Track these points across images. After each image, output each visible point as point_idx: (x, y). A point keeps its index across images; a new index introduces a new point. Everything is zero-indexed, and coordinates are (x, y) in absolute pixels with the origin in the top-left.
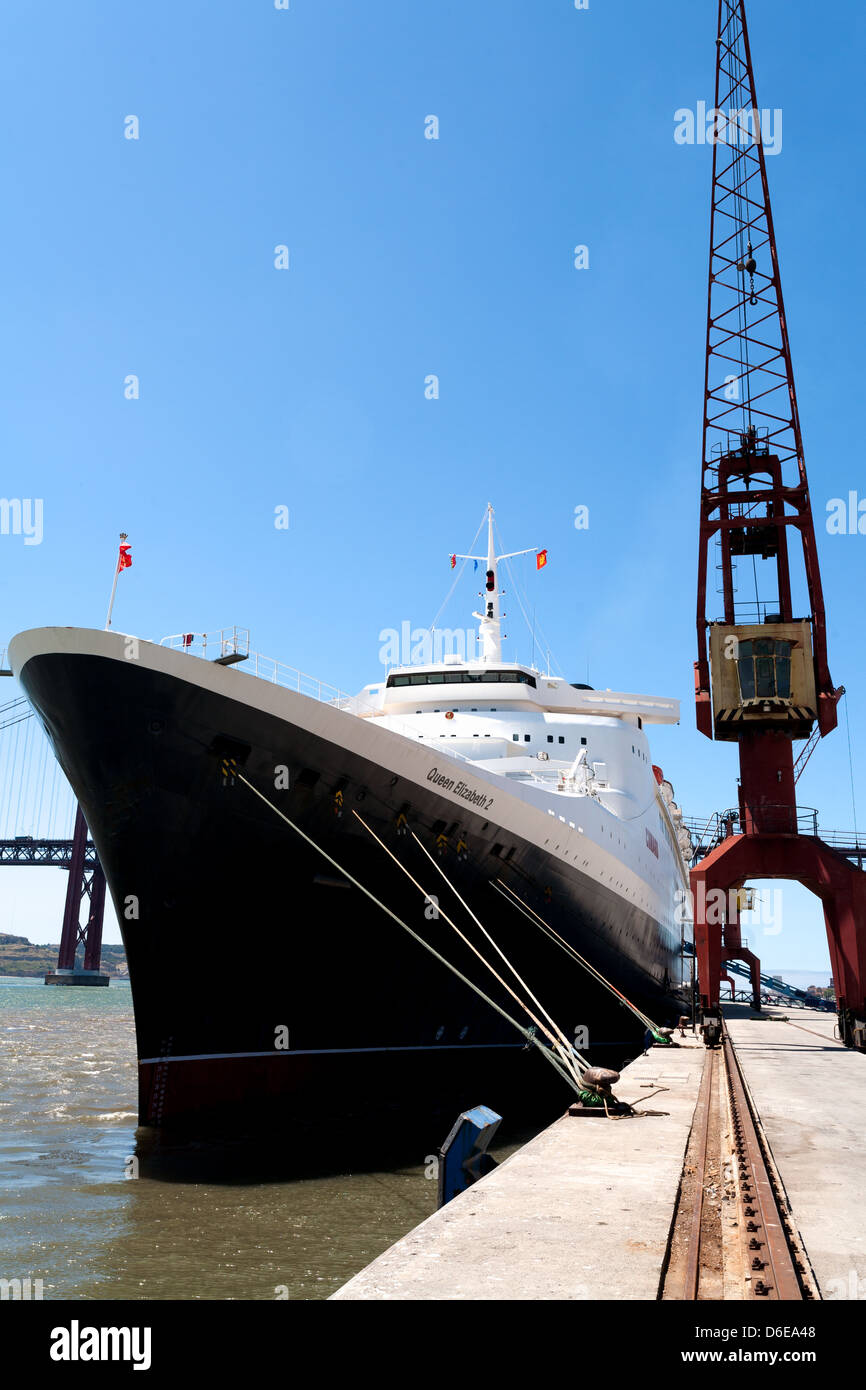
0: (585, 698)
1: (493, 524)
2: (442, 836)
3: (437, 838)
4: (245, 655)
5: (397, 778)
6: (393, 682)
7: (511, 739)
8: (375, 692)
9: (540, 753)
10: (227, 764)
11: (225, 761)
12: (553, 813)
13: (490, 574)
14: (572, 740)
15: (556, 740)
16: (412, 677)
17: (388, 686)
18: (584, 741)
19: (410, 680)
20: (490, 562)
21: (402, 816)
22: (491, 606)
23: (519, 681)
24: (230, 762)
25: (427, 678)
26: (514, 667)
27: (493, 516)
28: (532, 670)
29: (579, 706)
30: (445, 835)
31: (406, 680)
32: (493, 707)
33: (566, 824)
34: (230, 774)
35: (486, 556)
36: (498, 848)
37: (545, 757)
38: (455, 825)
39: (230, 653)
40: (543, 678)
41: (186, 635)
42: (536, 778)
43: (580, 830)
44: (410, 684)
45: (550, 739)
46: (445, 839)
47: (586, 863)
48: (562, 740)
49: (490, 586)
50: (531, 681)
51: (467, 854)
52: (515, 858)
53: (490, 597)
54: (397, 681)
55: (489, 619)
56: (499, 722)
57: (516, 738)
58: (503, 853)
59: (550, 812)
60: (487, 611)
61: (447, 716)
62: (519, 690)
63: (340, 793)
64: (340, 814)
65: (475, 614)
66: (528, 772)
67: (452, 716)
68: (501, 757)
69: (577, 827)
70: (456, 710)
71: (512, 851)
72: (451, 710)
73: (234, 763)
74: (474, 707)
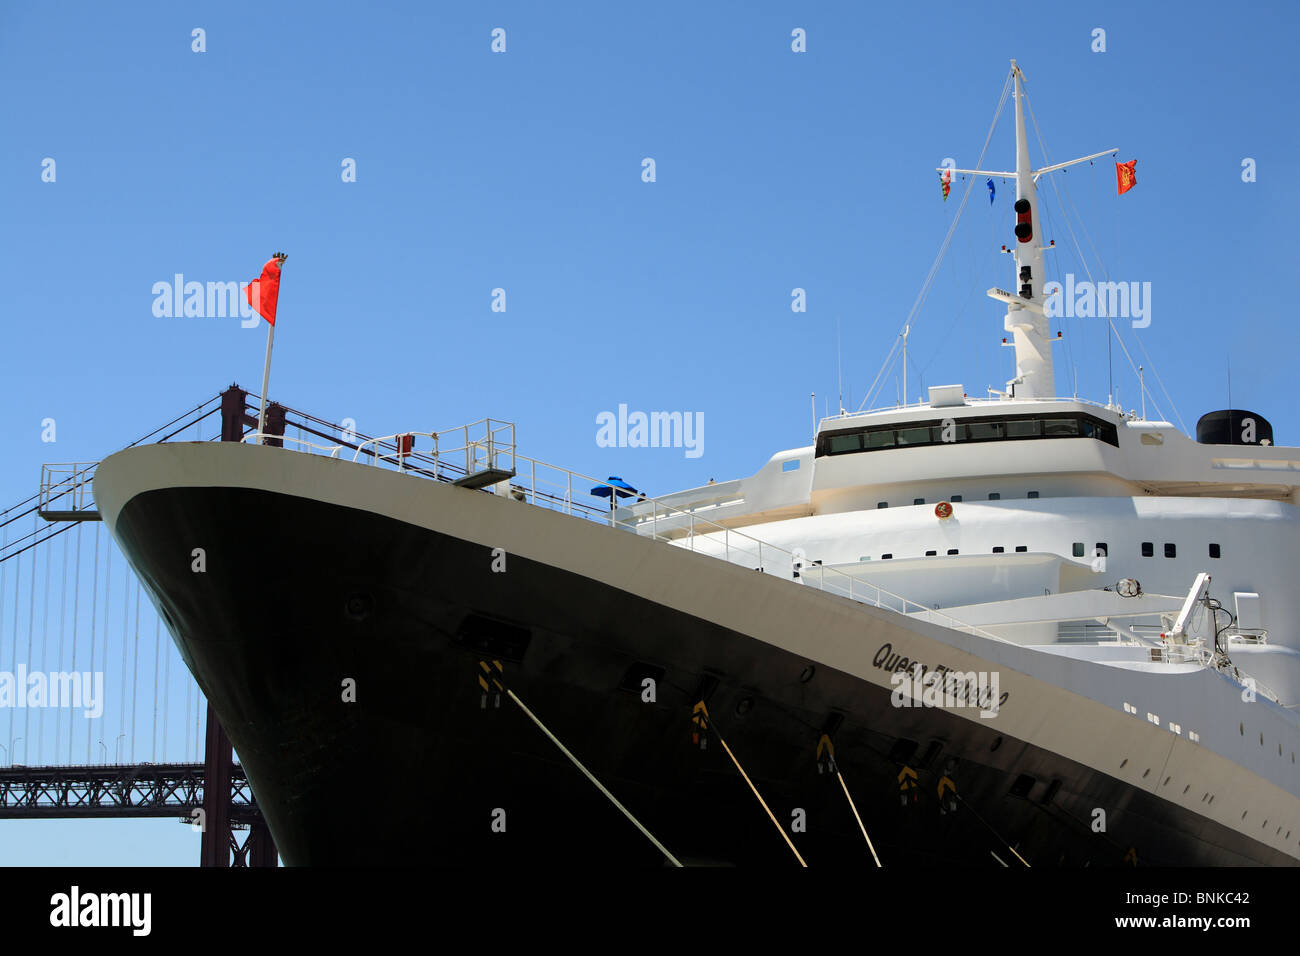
0: (1217, 461)
1: (1023, 101)
2: (907, 770)
3: (899, 773)
4: (508, 469)
5: (814, 668)
6: (829, 445)
7: (1068, 555)
8: (792, 465)
9: (1123, 582)
10: (487, 669)
11: (483, 664)
12: (1134, 710)
13: (1023, 207)
14: (1192, 549)
15: (1159, 550)
16: (867, 435)
17: (819, 454)
18: (1215, 551)
19: (862, 440)
20: (1019, 181)
21: (825, 739)
22: (1026, 272)
23: (1082, 435)
24: (491, 665)
25: (896, 435)
26: (1071, 405)
27: (1023, 87)
28: (1108, 408)
29: (1207, 478)
30: (913, 768)
31: (854, 442)
32: (1031, 489)
33: (1164, 726)
34: (492, 686)
35: (1014, 171)
36: (1025, 783)
37: (1133, 589)
38: (934, 747)
39: (482, 467)
40: (1130, 424)
41: (401, 435)
42: (1119, 632)
43: (1192, 736)
44: (862, 449)
45: (1148, 550)
46: (913, 774)
47: (1209, 799)
48: (1170, 551)
49: (1024, 232)
50: (1107, 433)
51: (956, 800)
52: (1062, 796)
53: (1022, 254)
54: (836, 444)
55: (1023, 301)
56: (1046, 516)
57: (1078, 550)
58: (1040, 788)
59: (1127, 707)
60: (1019, 284)
61: (938, 513)
62: (1082, 452)
63: (701, 705)
64: (704, 743)
65: (993, 295)
66: (1101, 620)
67: (948, 511)
68: (1047, 592)
69: (1185, 732)
70: (957, 499)
71: (1055, 785)
72: (946, 496)
73: (500, 668)
74: (993, 491)
